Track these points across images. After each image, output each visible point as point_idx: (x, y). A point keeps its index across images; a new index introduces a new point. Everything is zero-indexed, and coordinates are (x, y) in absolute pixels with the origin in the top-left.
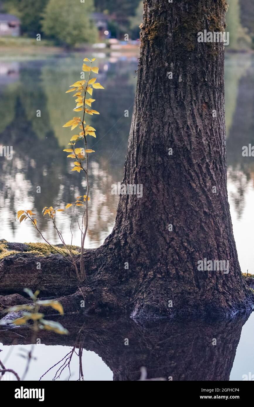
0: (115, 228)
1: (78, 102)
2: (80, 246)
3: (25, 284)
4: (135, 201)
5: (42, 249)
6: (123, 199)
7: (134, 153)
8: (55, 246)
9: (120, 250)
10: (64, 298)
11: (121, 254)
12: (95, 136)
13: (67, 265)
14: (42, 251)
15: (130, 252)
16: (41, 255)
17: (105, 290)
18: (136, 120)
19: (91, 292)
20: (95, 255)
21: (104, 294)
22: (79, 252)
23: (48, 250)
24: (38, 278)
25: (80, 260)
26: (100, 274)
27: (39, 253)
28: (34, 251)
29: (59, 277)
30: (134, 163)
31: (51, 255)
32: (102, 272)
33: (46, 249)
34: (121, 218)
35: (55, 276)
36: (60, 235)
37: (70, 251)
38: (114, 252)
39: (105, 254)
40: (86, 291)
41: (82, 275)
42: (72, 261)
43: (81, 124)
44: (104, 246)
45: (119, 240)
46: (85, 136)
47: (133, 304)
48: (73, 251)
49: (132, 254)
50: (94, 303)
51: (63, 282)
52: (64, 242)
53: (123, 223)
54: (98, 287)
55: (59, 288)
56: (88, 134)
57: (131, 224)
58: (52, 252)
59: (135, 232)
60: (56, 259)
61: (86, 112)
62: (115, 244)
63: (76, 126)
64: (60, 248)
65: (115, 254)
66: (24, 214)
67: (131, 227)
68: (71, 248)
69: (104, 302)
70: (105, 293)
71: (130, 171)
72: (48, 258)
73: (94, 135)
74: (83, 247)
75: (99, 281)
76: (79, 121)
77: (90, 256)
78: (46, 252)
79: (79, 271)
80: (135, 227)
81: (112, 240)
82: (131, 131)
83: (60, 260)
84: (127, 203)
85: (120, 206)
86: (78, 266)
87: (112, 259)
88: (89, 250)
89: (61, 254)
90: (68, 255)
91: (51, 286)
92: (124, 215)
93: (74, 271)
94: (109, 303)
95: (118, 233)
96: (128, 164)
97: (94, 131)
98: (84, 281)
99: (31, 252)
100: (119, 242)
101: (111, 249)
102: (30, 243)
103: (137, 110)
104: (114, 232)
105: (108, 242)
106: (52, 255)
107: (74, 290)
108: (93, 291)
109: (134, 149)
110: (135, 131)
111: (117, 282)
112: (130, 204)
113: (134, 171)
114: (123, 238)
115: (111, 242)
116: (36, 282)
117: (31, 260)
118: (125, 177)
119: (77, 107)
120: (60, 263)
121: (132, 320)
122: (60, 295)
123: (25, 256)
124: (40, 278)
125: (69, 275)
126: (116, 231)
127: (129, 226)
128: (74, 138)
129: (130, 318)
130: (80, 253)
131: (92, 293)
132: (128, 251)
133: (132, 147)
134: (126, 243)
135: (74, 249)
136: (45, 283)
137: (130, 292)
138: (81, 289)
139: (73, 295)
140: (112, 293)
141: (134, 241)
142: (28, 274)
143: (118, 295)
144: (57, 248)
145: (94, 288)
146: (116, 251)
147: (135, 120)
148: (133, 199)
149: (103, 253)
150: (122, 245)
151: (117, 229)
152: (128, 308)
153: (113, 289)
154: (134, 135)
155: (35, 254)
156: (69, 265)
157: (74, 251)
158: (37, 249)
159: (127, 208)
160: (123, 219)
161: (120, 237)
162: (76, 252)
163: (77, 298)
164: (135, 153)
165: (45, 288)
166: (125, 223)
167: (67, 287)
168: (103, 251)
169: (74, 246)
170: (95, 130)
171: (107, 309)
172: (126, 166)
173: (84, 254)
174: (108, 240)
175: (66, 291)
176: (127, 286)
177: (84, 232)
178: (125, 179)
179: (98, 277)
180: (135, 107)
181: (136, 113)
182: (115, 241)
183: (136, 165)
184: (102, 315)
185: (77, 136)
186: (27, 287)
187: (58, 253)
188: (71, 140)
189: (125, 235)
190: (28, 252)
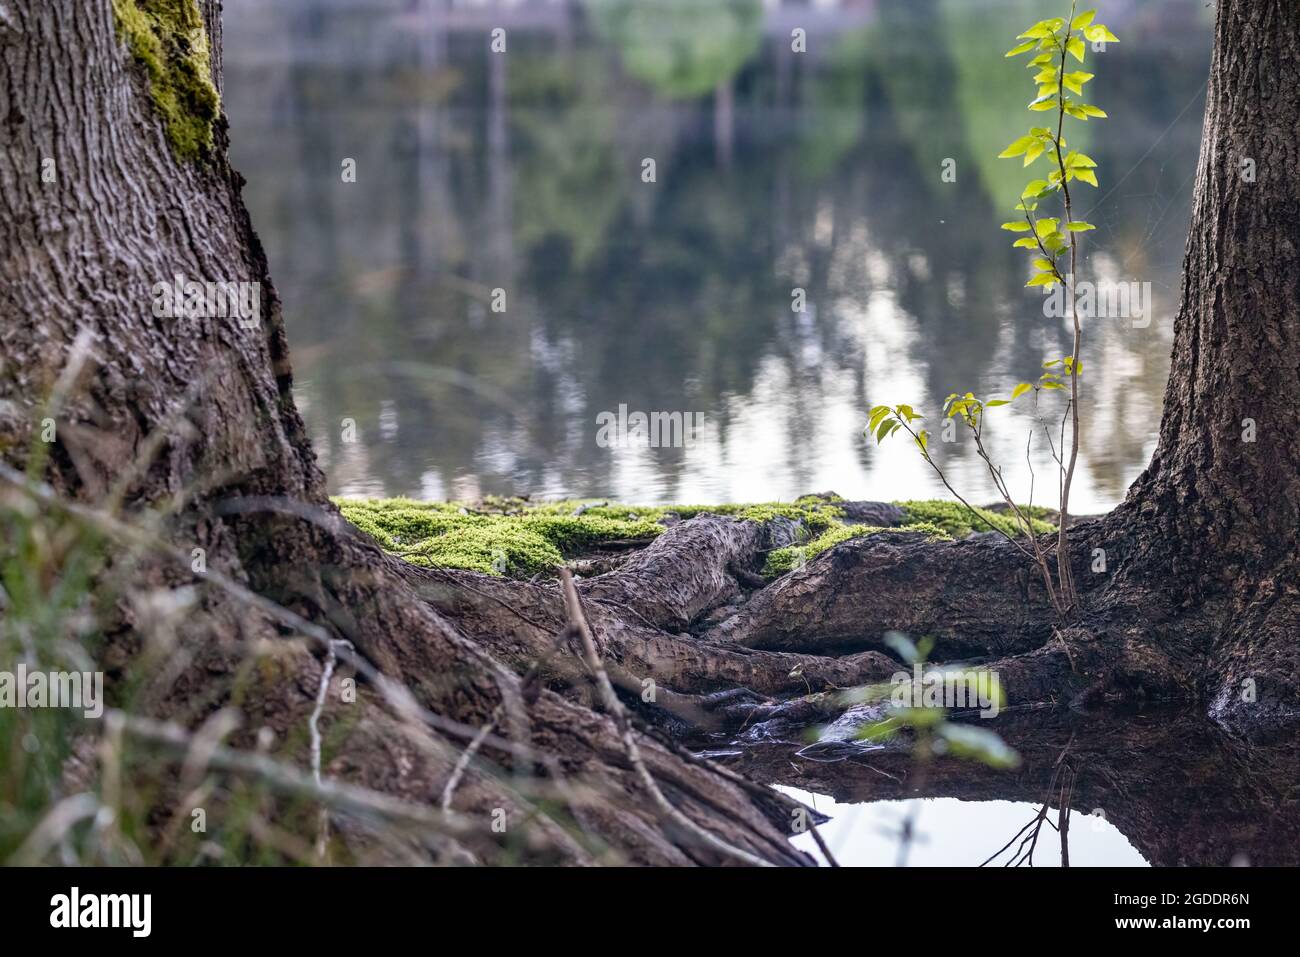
0: (1159, 453)
1: (1042, 84)
2: (1057, 508)
3: (898, 622)
4: (1218, 370)
5: (945, 518)
6: (1182, 367)
7: (1210, 230)
8: (984, 509)
9: (1175, 514)
10: (1012, 660)
11: (1180, 527)
12: (1095, 183)
13: (1019, 565)
14: (945, 525)
15: (1206, 523)
16: (942, 535)
17: (1132, 635)
18: (1216, 131)
19: (1091, 641)
20: (1102, 534)
21: (1129, 647)
22: (1056, 526)
23: (964, 519)
24: (934, 603)
25: (1056, 550)
26: (1119, 589)
27: (935, 529)
28: (921, 524)
29: (995, 601)
30: (1210, 259)
31: (972, 536)
32: (1122, 581)
33: (956, 519)
34: (1177, 423)
35: (985, 596)
36: (997, 477)
37: (1028, 523)
38: (1157, 522)
39: (1131, 529)
40: (1076, 640)
41: (1063, 593)
42: (1032, 551)
43: (1053, 149)
44: (1129, 506)
45: (1172, 486)
46: (1064, 183)
47: (1217, 674)
48: (1036, 522)
49: (1210, 529)
50: (1101, 675)
51: (1007, 613)
52: (1007, 498)
53: (1182, 436)
54: (1113, 628)
55: (995, 633)
56: (1074, 179)
57: (1206, 438)
58: (974, 527)
59: (1218, 463)
60: (986, 547)
61: (1066, 111)
62: (1159, 500)
63: (1038, 155)
64: (999, 515)
65: (1160, 529)
66: (891, 416)
67: (1208, 450)
68: (1028, 513)
69: (1130, 670)
70: (1134, 645)
71: (1202, 284)
72: (962, 543)
73: (1091, 179)
74: (1064, 510)
75: (1114, 608)
76: (1047, 140)
77: (1086, 537)
78: (957, 527)
79: (1056, 580)
80: (1218, 450)
81: (1150, 487)
82: (1201, 166)
83: (998, 550)
84: (1193, 379)
85: (1172, 386)
86: (1052, 565)
87: (1152, 545)
88: (1085, 518)
89: (1003, 532)
90: (1022, 535)
91: (971, 627)
92: (1186, 413)
93: (1041, 581)
94: (1146, 673)
95: (1168, 467)
96: (1193, 263)
97: (1092, 168)
98: (1069, 612)
99: (912, 528)
100: (1172, 492)
101: (1149, 514)
102: (910, 503)
103: (1216, 102)
104: (1156, 463)
105: (1140, 494)
106: (974, 534)
107: (1040, 637)
108: (1098, 638)
109: (1210, 217)
110: (1213, 163)
111: (1169, 610)
112: (1201, 379)
113: (1212, 282)
114: (1182, 481)
115: (1147, 493)
116: (928, 615)
117: (913, 552)
118: (1187, 298)
119: (1040, 98)
120: (998, 559)
121: (1213, 722)
122: (1001, 653)
123: (895, 540)
124: (941, 603)
125: (1025, 594)
126: (1163, 462)
127: (1200, 447)
128: (1032, 191)
129: (1208, 719)
130: (1059, 528)
131: (1096, 645)
132: (1199, 520)
133: (1205, 210)
134: (1193, 495)
135: (1041, 518)
136: (954, 619)
137: (1208, 641)
138: (1063, 634)
139: (1038, 652)
140: (1153, 645)
141: (1216, 491)
142: (906, 591)
143: (1171, 649)
144: (989, 515)
145: (1100, 632)
146: (1163, 519)
147: (1211, 132)
148: (1211, 365)
149: (1124, 528)
150: (1182, 501)
151: (1164, 455)
152: (1201, 685)
153: (1156, 632)
154: (1209, 175)
155: (925, 534)
156: (1024, 563)
157: (1042, 523)
158: (930, 518)
159: (1193, 392)
160: (1184, 426)
161: (1173, 478)
162: (1047, 526)
163: (1052, 659)
164: (1215, 229)
165: (957, 632)
166: (1188, 437)
167: (1020, 628)
168: (1124, 520)
169: (1040, 508)
170: (1095, 165)
171: (1141, 690)
172: (1188, 268)
173: (1068, 531)
174: (1138, 489)
175: (1017, 641)
176: (1198, 623)
177: (1066, 465)
178: (1187, 306)
179: (1111, 597)
180: (1211, 93)
181: (1215, 110)
182: (1159, 490)
183: (1216, 265)
184: (1125, 709)
185: (1043, 183)
186: (904, 630)
187: (994, 528)
188: (1025, 195)
189: (1188, 471)
190: (903, 529)
